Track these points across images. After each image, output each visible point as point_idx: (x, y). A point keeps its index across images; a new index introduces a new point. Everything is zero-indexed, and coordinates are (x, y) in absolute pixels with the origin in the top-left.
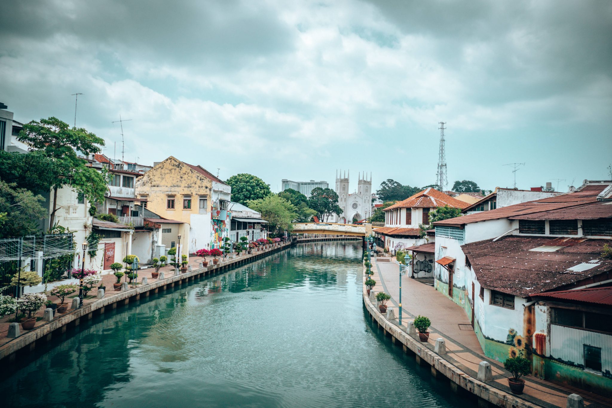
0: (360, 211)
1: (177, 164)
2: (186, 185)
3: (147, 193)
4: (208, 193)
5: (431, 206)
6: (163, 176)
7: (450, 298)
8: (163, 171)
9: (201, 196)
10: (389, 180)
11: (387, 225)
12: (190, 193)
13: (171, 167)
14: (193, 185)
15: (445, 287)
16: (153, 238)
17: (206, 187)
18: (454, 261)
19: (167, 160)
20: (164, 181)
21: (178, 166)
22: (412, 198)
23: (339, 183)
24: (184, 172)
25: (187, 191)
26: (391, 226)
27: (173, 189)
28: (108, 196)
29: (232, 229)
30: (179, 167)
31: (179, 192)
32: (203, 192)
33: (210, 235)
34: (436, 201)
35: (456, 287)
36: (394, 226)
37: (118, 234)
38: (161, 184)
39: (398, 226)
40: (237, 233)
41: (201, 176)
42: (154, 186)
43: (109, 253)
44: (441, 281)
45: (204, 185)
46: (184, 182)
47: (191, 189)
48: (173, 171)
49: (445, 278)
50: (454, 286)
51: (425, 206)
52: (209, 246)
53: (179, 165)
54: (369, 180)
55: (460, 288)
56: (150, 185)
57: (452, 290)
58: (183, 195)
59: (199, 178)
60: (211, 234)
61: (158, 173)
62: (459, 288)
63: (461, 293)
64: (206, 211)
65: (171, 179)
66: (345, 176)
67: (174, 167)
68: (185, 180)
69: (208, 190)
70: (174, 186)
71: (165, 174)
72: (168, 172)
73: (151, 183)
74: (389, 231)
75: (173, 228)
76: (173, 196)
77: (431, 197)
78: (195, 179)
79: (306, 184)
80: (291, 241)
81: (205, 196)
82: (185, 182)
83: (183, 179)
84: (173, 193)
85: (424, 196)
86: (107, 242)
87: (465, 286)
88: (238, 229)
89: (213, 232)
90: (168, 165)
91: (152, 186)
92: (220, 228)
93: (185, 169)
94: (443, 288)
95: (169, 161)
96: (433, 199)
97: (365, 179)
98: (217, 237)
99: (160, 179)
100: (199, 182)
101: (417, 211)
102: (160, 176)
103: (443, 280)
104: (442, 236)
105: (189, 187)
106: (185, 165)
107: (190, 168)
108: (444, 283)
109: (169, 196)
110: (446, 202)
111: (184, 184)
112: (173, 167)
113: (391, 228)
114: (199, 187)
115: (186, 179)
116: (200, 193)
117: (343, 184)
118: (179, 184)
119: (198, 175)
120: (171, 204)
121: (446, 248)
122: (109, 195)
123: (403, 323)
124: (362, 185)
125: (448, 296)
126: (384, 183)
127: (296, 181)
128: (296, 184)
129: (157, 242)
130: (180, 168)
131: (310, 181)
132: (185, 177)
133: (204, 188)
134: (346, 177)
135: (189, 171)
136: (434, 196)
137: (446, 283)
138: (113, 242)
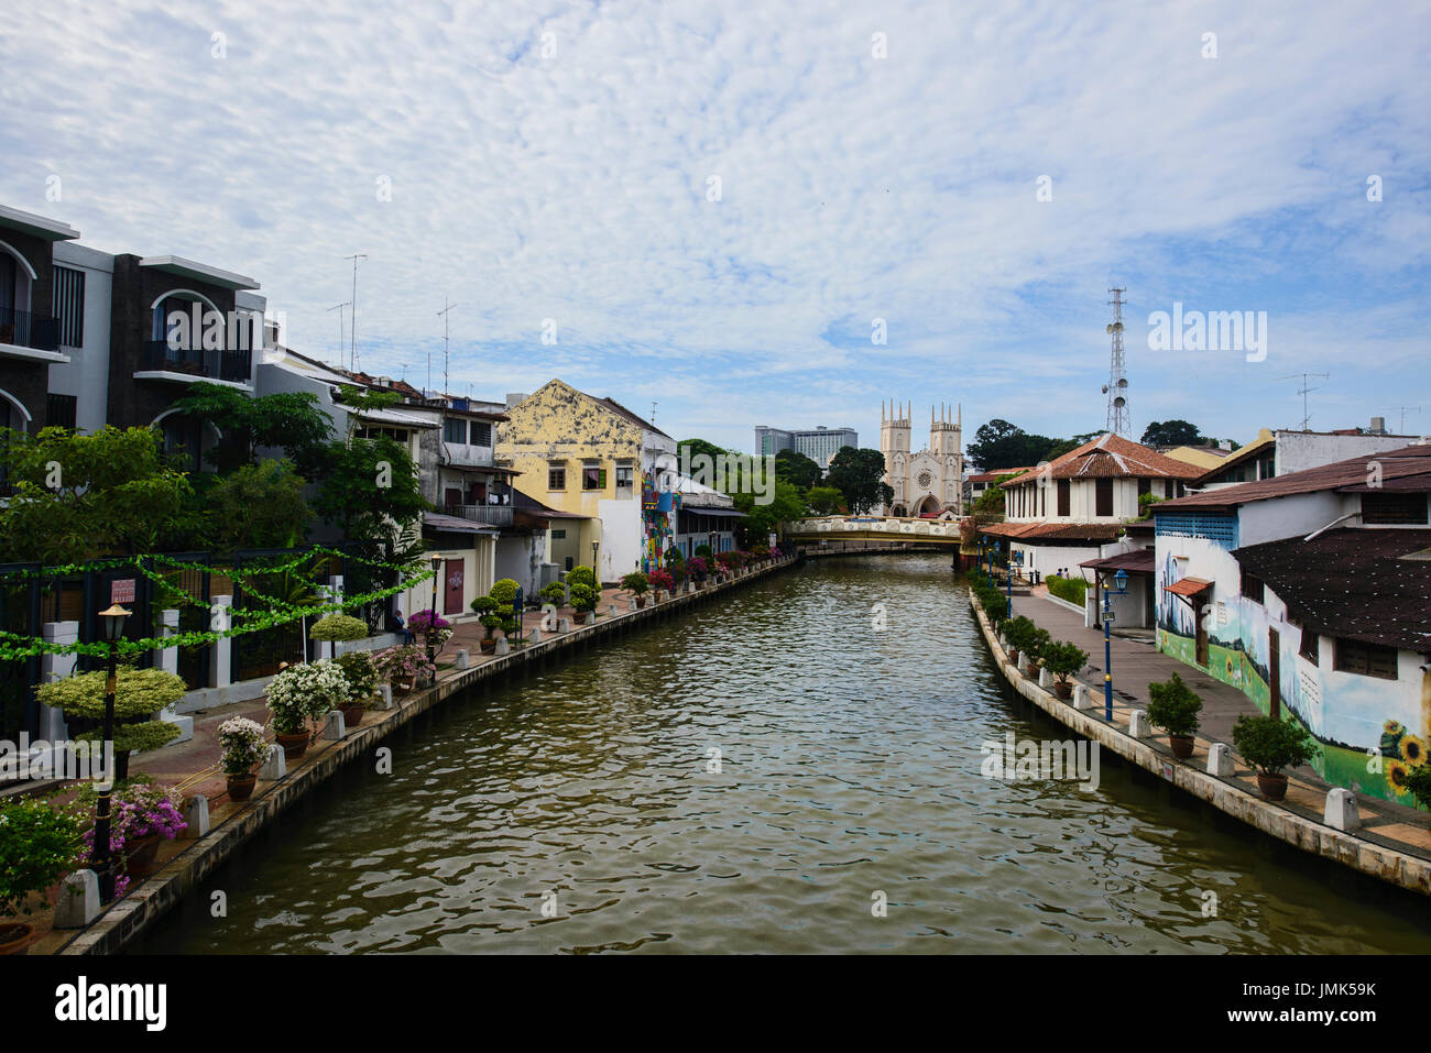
0: (935, 489)
1: (568, 395)
2: (589, 439)
3: (508, 458)
4: (635, 455)
5: (1114, 473)
6: (540, 422)
7: (1200, 668)
8: (538, 410)
9: (620, 461)
10: (994, 423)
11: (1009, 520)
12: (596, 456)
13: (555, 403)
14: (603, 438)
15: (1184, 646)
16: (534, 549)
17: (631, 443)
18: (1210, 587)
19: (547, 388)
20: (541, 432)
21: (570, 400)
22: (1071, 457)
23: (887, 431)
24: (583, 412)
25: (590, 453)
26: (1022, 520)
27: (560, 448)
28: (446, 464)
29: (681, 530)
30: (571, 402)
31: (575, 456)
32: (622, 452)
33: (640, 543)
34: (1126, 462)
35: (1218, 643)
36: (1028, 520)
37: (468, 540)
38: (535, 439)
39: (1039, 519)
40: (691, 539)
41: (618, 418)
42: (522, 443)
43: (454, 581)
44: (1175, 632)
45: (624, 438)
46: (583, 432)
47: (598, 446)
48: (560, 410)
49: (1187, 623)
50: (1210, 641)
51: (1102, 473)
52: (639, 565)
53: (572, 399)
54: (954, 422)
55: (1228, 644)
56: (512, 440)
57: (1207, 651)
58: (583, 459)
59: (615, 424)
60: (643, 541)
61: (528, 416)
62: (1226, 645)
63: (1232, 656)
64: (631, 492)
65: (556, 427)
66: (901, 416)
67: (562, 402)
68: (585, 428)
69: (633, 447)
70: (563, 442)
71: (543, 417)
72: (550, 411)
73: (515, 437)
74: (1019, 530)
75: (570, 530)
76: (563, 462)
77: (1114, 455)
78: (607, 426)
79: (807, 434)
80: (797, 555)
81: (628, 461)
82: (585, 432)
83: (581, 427)
84: (562, 457)
85: (1097, 451)
86: (450, 557)
87: (1240, 640)
88: (691, 531)
89: (646, 537)
90: (547, 398)
91: (516, 443)
92: (659, 529)
93: (583, 407)
94: (1181, 647)
95: (552, 389)
96: (1118, 458)
97: (947, 421)
98: (653, 547)
99: (533, 428)
100: (614, 432)
101: (1083, 486)
102: (534, 422)
103: (1180, 630)
104: (1174, 533)
105: (594, 443)
106: (584, 398)
107: (595, 403)
108: (1183, 635)
109: (553, 463)
110: (1148, 464)
111: (582, 437)
112: (559, 403)
113: (1023, 525)
114: (615, 442)
115: (588, 425)
116: (617, 456)
117: (897, 431)
118: (573, 436)
119: (613, 417)
120: (557, 481)
121: (1186, 559)
122: (447, 461)
123: (1115, 716)
124: (939, 434)
125: (1194, 664)
126: (984, 427)
127: (787, 430)
128: (786, 436)
129: (541, 558)
130: (573, 404)
131: (815, 429)
132: (586, 421)
133: (625, 445)
134: (905, 417)
135: (592, 409)
136: (1119, 451)
137: (1189, 636)
138: (460, 558)
